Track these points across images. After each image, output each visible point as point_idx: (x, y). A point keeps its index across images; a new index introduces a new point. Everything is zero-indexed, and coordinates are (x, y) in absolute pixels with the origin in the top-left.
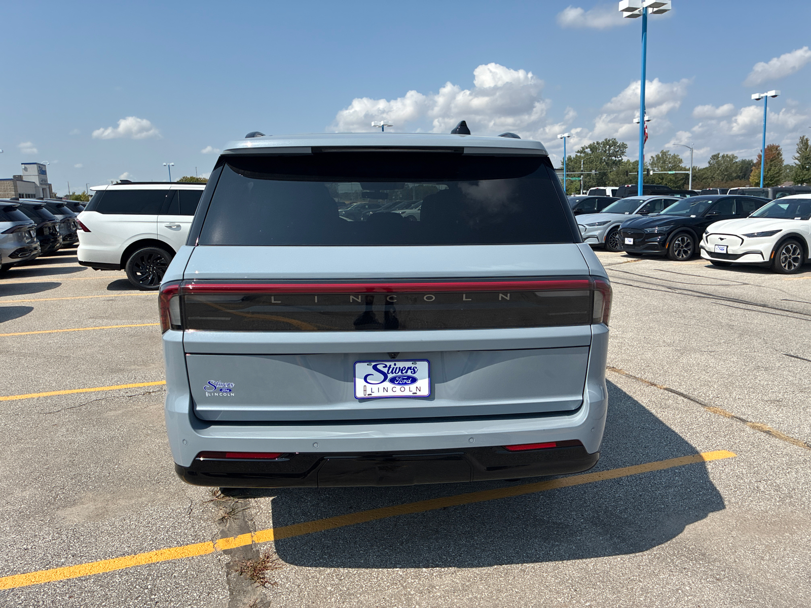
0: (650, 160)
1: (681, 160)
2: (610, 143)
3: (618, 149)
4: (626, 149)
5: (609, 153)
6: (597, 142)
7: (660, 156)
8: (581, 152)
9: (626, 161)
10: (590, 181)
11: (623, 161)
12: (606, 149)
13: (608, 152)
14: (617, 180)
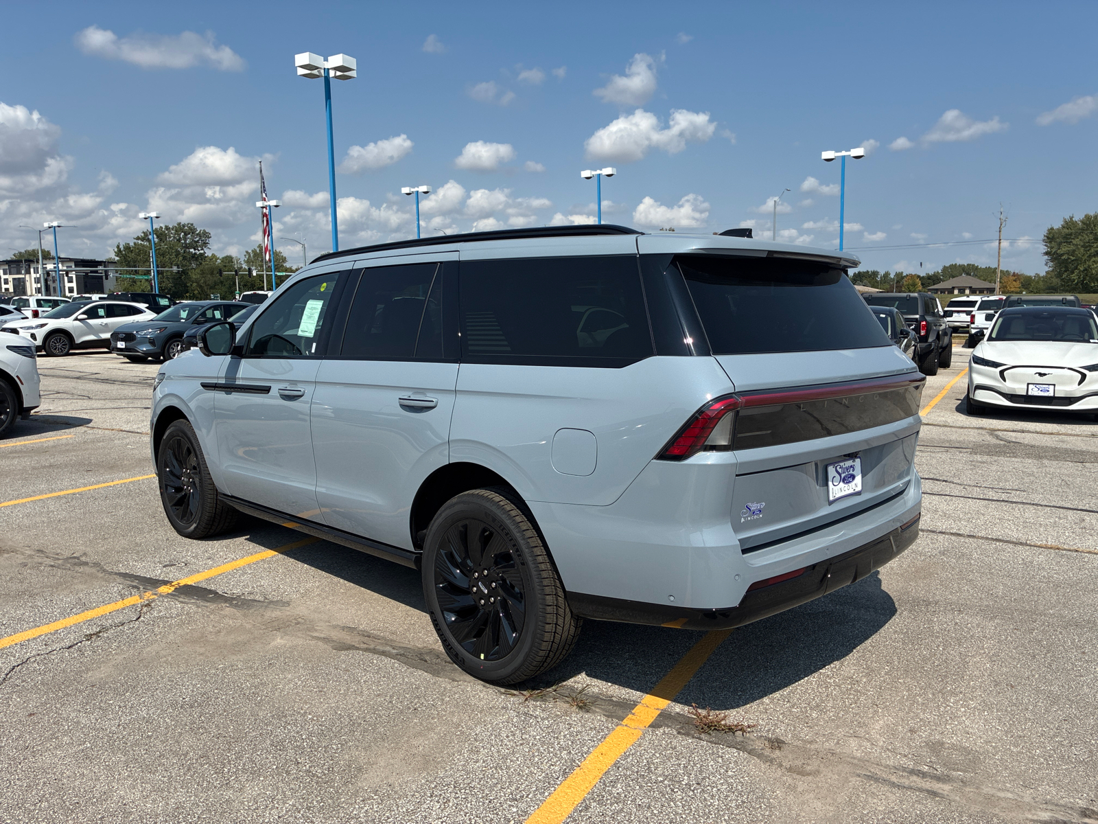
0: (245, 256)
1: (285, 258)
2: (186, 230)
3: (197, 239)
4: (210, 239)
5: (185, 243)
6: (166, 226)
7: (258, 251)
8: (143, 239)
9: (210, 255)
10: (164, 282)
11: (206, 255)
12: (180, 238)
13: (183, 241)
14: (202, 281)
